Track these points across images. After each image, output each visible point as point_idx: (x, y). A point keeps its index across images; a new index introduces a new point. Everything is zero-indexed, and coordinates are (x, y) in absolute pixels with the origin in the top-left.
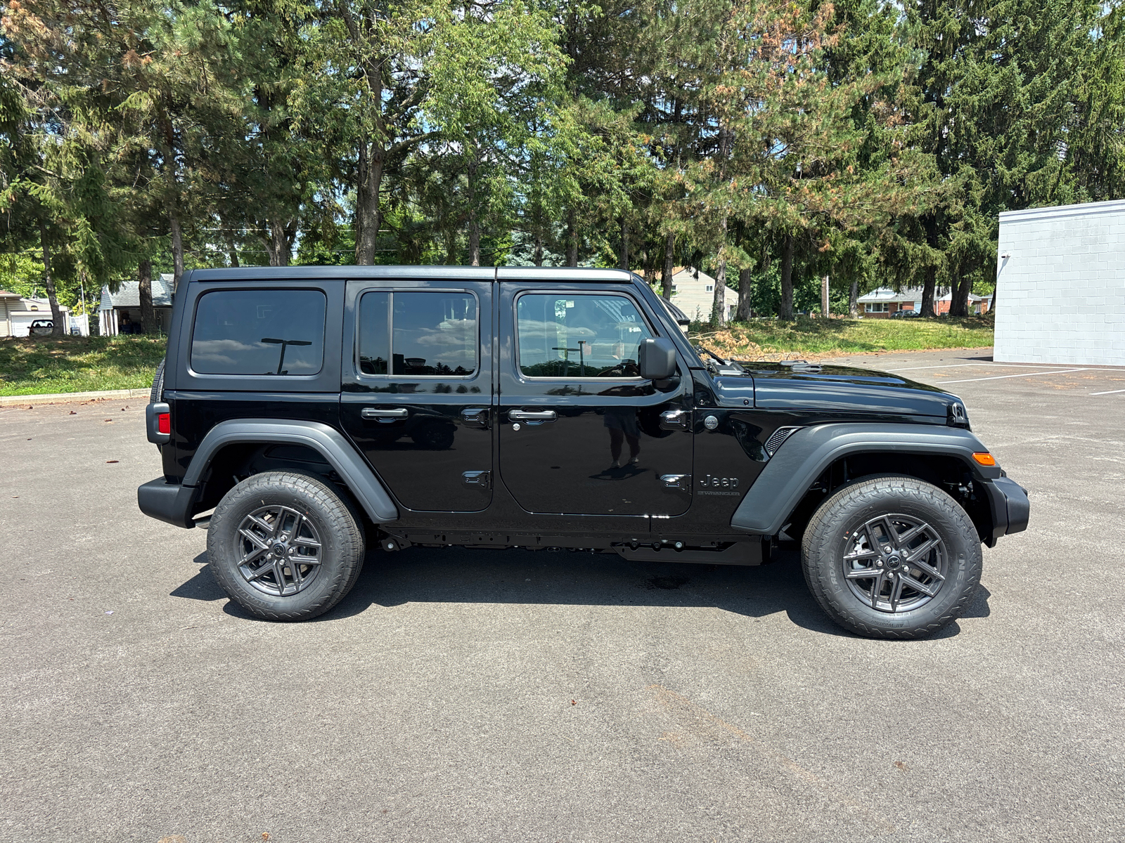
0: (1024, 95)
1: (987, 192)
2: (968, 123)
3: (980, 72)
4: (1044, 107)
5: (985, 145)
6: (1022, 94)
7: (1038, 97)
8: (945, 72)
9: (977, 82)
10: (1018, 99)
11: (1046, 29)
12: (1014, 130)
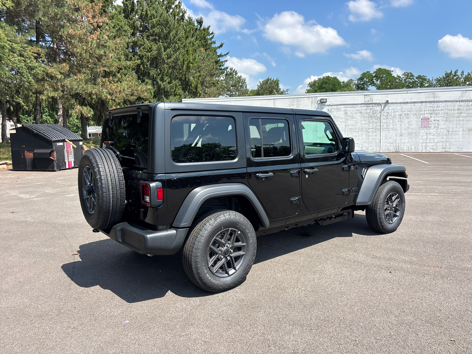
0: (165, 56)
1: (155, 90)
2: (147, 63)
3: (149, 44)
4: (171, 61)
5: (153, 72)
6: (164, 55)
7: (169, 57)
8: (137, 42)
9: (148, 48)
10: (163, 57)
11: (169, 33)
12: (162, 68)
